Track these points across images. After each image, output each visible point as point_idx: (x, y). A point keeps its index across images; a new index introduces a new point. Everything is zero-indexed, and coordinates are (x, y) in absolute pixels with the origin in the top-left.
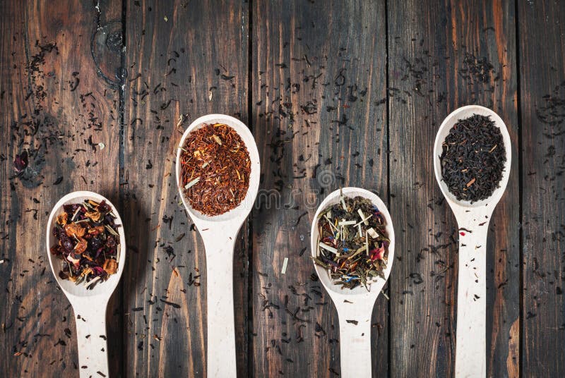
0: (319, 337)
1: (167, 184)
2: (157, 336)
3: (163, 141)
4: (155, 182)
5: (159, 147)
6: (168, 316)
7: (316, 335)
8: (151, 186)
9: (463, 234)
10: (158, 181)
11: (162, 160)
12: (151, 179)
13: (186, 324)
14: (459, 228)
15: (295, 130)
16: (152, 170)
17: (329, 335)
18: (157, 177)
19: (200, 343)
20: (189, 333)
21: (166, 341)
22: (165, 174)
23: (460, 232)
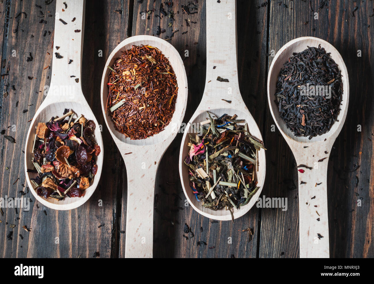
0: (187, 238)
1: (45, 77)
2: (26, 227)
3: (45, 35)
4: (34, 74)
5: (40, 40)
6: (38, 207)
7: (184, 236)
8: (30, 78)
9: (302, 171)
10: (38, 74)
11: (43, 53)
12: (31, 71)
13: (55, 217)
14: (298, 165)
15: (175, 29)
16: (33, 62)
17: (198, 237)
18: (37, 69)
19: (68, 237)
20: (58, 225)
21: (35, 232)
22: (45, 67)
23: (299, 169)
